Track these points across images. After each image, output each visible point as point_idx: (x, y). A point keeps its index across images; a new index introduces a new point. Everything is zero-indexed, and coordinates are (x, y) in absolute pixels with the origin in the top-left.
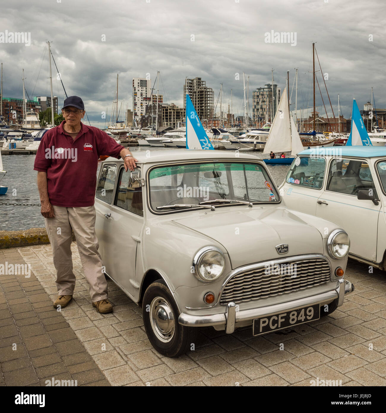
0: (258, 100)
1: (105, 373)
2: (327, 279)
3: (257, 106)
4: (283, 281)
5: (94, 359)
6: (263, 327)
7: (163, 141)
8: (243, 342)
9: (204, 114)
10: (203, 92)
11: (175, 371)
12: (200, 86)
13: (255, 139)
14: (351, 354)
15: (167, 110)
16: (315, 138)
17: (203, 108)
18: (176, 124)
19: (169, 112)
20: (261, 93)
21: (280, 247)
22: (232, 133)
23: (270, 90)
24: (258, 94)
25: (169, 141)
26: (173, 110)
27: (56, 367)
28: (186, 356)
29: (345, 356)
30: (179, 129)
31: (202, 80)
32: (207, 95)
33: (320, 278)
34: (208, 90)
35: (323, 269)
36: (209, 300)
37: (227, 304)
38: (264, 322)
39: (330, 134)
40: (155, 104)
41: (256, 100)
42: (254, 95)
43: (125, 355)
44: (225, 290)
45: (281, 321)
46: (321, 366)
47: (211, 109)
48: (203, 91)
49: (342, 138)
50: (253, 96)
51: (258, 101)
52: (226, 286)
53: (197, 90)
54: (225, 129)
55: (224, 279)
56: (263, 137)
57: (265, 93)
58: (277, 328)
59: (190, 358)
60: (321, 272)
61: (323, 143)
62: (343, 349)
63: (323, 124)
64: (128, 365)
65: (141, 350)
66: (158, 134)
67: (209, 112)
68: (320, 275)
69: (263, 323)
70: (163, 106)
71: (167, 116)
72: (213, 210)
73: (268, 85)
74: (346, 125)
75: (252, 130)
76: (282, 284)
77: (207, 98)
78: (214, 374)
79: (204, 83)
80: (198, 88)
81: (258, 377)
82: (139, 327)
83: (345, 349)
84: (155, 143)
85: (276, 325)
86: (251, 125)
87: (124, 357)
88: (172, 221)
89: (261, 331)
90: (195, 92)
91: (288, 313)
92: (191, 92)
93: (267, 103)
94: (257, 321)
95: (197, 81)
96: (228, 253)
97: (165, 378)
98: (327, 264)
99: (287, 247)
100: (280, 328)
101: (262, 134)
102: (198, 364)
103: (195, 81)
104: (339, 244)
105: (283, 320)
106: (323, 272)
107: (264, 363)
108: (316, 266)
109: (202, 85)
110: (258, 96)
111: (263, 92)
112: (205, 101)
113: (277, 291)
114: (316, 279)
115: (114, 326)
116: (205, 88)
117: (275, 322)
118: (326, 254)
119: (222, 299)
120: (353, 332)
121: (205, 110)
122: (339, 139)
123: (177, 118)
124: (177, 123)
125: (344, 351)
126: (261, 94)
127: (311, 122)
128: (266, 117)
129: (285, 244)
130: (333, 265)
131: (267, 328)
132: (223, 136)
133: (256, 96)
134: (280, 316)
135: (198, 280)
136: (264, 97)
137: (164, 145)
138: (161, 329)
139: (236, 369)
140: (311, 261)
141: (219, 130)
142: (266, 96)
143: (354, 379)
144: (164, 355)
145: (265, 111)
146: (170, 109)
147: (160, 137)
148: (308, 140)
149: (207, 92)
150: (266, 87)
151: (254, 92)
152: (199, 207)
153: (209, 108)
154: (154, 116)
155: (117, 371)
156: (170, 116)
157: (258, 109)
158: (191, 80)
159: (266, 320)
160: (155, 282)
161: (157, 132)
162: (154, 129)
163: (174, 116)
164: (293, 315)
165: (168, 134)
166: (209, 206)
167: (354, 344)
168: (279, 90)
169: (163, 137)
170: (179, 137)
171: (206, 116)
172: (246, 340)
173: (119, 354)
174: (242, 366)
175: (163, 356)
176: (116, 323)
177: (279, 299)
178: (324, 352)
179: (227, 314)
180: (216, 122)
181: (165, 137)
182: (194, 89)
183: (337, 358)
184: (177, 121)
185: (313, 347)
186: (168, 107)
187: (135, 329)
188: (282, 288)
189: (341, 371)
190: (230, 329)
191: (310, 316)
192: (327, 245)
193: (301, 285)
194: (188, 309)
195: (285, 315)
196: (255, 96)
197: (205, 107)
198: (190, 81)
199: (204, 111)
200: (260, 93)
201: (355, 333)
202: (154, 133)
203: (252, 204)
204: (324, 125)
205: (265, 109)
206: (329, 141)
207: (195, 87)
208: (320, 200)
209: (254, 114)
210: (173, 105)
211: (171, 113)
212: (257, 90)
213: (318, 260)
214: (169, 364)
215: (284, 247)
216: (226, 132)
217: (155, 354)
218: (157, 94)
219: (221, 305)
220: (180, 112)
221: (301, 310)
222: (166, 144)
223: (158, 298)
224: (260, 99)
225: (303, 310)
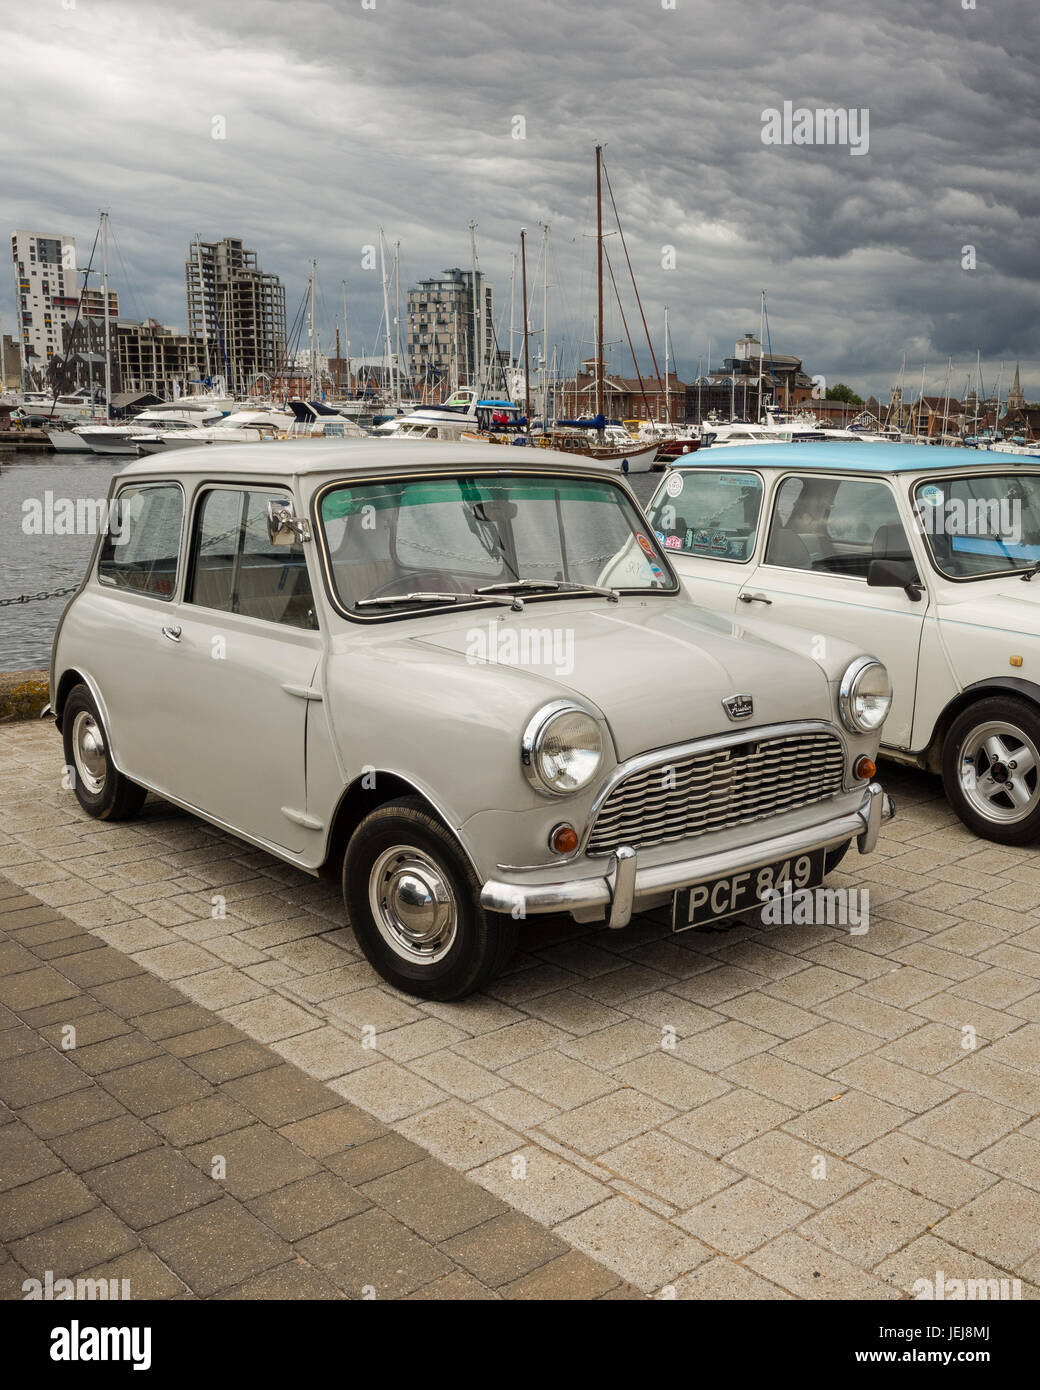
0: (425, 317)
1: (277, 1048)
2: (835, 786)
3: (421, 336)
4: (737, 792)
5: (225, 1018)
6: (695, 909)
7: (134, 438)
8: (618, 955)
9: (256, 357)
10: (251, 286)
11: (473, 1032)
12: (240, 266)
13: (427, 436)
14: (904, 966)
15: (134, 340)
16: (600, 436)
17: (252, 337)
18: (167, 387)
19: (142, 347)
20: (434, 295)
21: (733, 702)
22: (351, 417)
23: (460, 287)
24: (425, 299)
25: (152, 437)
26: (157, 340)
27: (124, 1046)
28: (484, 997)
29: (893, 971)
30: (179, 401)
31: (245, 247)
32: (263, 296)
33: (821, 783)
34: (266, 281)
35: (829, 760)
36: (562, 842)
37: (615, 853)
38: (699, 897)
39: (644, 425)
40: (93, 319)
41: (417, 318)
42: (412, 302)
43: (311, 1004)
44: (602, 817)
45: (737, 891)
46: (842, 997)
47: (277, 342)
48: (249, 285)
49: (680, 438)
50: (409, 305)
51: (423, 320)
52: (605, 807)
53: (229, 279)
54: (328, 405)
55: (599, 787)
56: (450, 430)
57: (445, 297)
58: (728, 910)
59: (497, 1000)
60: (822, 769)
61: (626, 451)
62: (882, 957)
63: (618, 397)
64: (334, 1027)
65: (350, 989)
66: (117, 414)
67: (272, 351)
68: (821, 777)
69: (696, 900)
70: (119, 326)
71: (134, 359)
72: (516, 609)
73: (453, 273)
74: (684, 401)
75: (416, 409)
76: (736, 800)
77: (263, 305)
78: (579, 1031)
79: (250, 258)
80: (234, 274)
81: (696, 1030)
82: (316, 935)
83: (887, 957)
84: (105, 444)
85: (726, 902)
86: (407, 395)
87: (309, 1008)
88: (411, 638)
89: (691, 919)
90: (224, 287)
91: (755, 872)
92: (212, 286)
93: (453, 328)
94: (684, 894)
95: (228, 251)
96: (606, 719)
97: (452, 1048)
98: (838, 747)
99: (750, 703)
100: (735, 910)
101: (447, 420)
102: (526, 1013)
103: (222, 251)
104: (865, 696)
105: (743, 890)
106: (828, 767)
107: (699, 998)
108: (815, 753)
109: (246, 263)
110: (423, 306)
111: (439, 294)
112: (258, 316)
113: (723, 817)
114: (811, 785)
115: (238, 936)
116: (254, 275)
117: (724, 895)
118: (836, 722)
119: (592, 842)
120: (891, 918)
121: (259, 345)
122: (671, 441)
123: (168, 368)
124: (171, 384)
125: (884, 961)
126: (432, 300)
127: (583, 391)
128: (452, 371)
129: (745, 693)
130: (853, 749)
131: (704, 912)
132: (326, 425)
133: (417, 306)
134: (735, 881)
135: (537, 792)
136: (441, 310)
137: (138, 452)
138: (408, 931)
139: (631, 1017)
140: (804, 738)
141: (314, 406)
142: (448, 307)
143: (933, 1019)
144: (422, 998)
145: (445, 353)
146: (143, 338)
147: (121, 425)
148: (584, 442)
149: (263, 286)
150: (448, 277)
151: (412, 292)
152: (481, 600)
153: (270, 337)
154: (98, 358)
155: (309, 1043)
156: (147, 359)
157: (424, 347)
158: (209, 247)
159: (704, 890)
160: (388, 806)
161: (111, 409)
162: (100, 401)
163: (159, 359)
164: (765, 877)
165: (148, 414)
166: (508, 598)
167: (903, 943)
168: (488, 290)
169: (134, 424)
170: (185, 426)
171: (263, 365)
172: (626, 950)
173: (293, 1002)
174: (644, 1010)
175: (420, 1000)
176: (242, 928)
177: (726, 839)
178: (835, 965)
179: (612, 879)
180: (297, 382)
181: (139, 425)
182: (219, 277)
183: (874, 976)
184: (169, 377)
185: (806, 955)
186: (136, 332)
187: (307, 942)
188: (735, 810)
189: (896, 1004)
190: (620, 918)
191: (802, 878)
192: (838, 698)
193: (779, 802)
194: (505, 871)
195: (747, 877)
196: (414, 305)
197: (258, 335)
198: (206, 251)
199: (256, 347)
200: (429, 295)
201: (896, 919)
202: (103, 412)
203: (618, 594)
204: (621, 398)
205: (445, 347)
206: (643, 447)
207: (224, 270)
208: (745, 591)
209: (413, 361)
210: (153, 325)
211: (147, 349)
212: (421, 288)
213: (819, 737)
214: (445, 1017)
215: (744, 703)
216: (335, 413)
217: (393, 996)
218: (102, 287)
219: (588, 857)
220: (176, 348)
221: (782, 863)
222: (144, 446)
223: (397, 850)
224: (429, 316)
225: (788, 864)
